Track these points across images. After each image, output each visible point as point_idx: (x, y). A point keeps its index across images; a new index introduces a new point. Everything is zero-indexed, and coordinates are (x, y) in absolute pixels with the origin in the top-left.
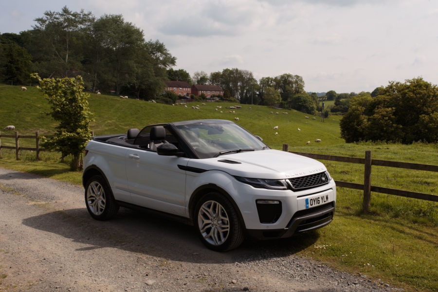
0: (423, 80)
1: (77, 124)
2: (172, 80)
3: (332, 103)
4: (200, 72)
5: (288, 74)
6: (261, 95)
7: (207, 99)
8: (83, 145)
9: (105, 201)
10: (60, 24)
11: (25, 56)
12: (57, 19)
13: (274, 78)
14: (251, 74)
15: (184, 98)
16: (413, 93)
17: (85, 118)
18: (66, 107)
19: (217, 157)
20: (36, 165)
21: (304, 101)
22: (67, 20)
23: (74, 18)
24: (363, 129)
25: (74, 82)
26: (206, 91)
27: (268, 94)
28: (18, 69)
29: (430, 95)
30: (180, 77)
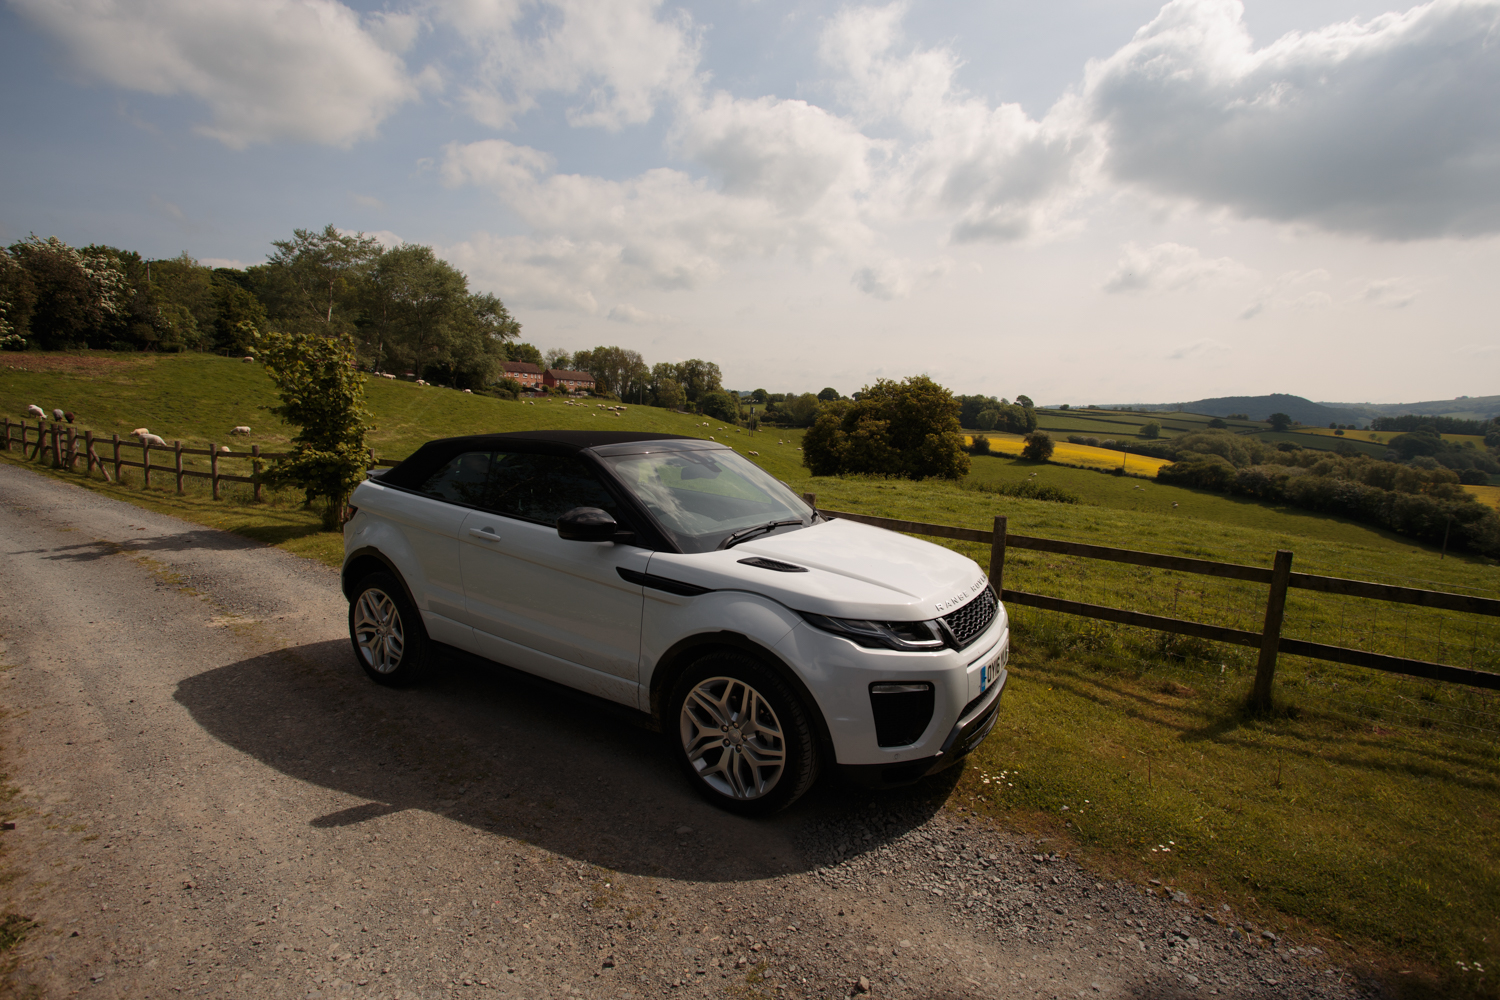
1: (337, 433)
2: (512, 360)
3: (761, 408)
4: (557, 350)
5: (696, 359)
6: (654, 390)
7: (569, 393)
8: (350, 477)
9: (401, 640)
10: (319, 256)
11: (252, 307)
12: (314, 245)
13: (675, 365)
14: (639, 357)
15: (531, 390)
16: (916, 399)
17: (356, 422)
18: (313, 397)
19: (729, 546)
20: (251, 515)
21: (721, 403)
22: (332, 249)
23: (344, 246)
25: (335, 345)
26: (568, 380)
27: (666, 390)
28: (239, 328)
29: (939, 403)
30: (525, 357)
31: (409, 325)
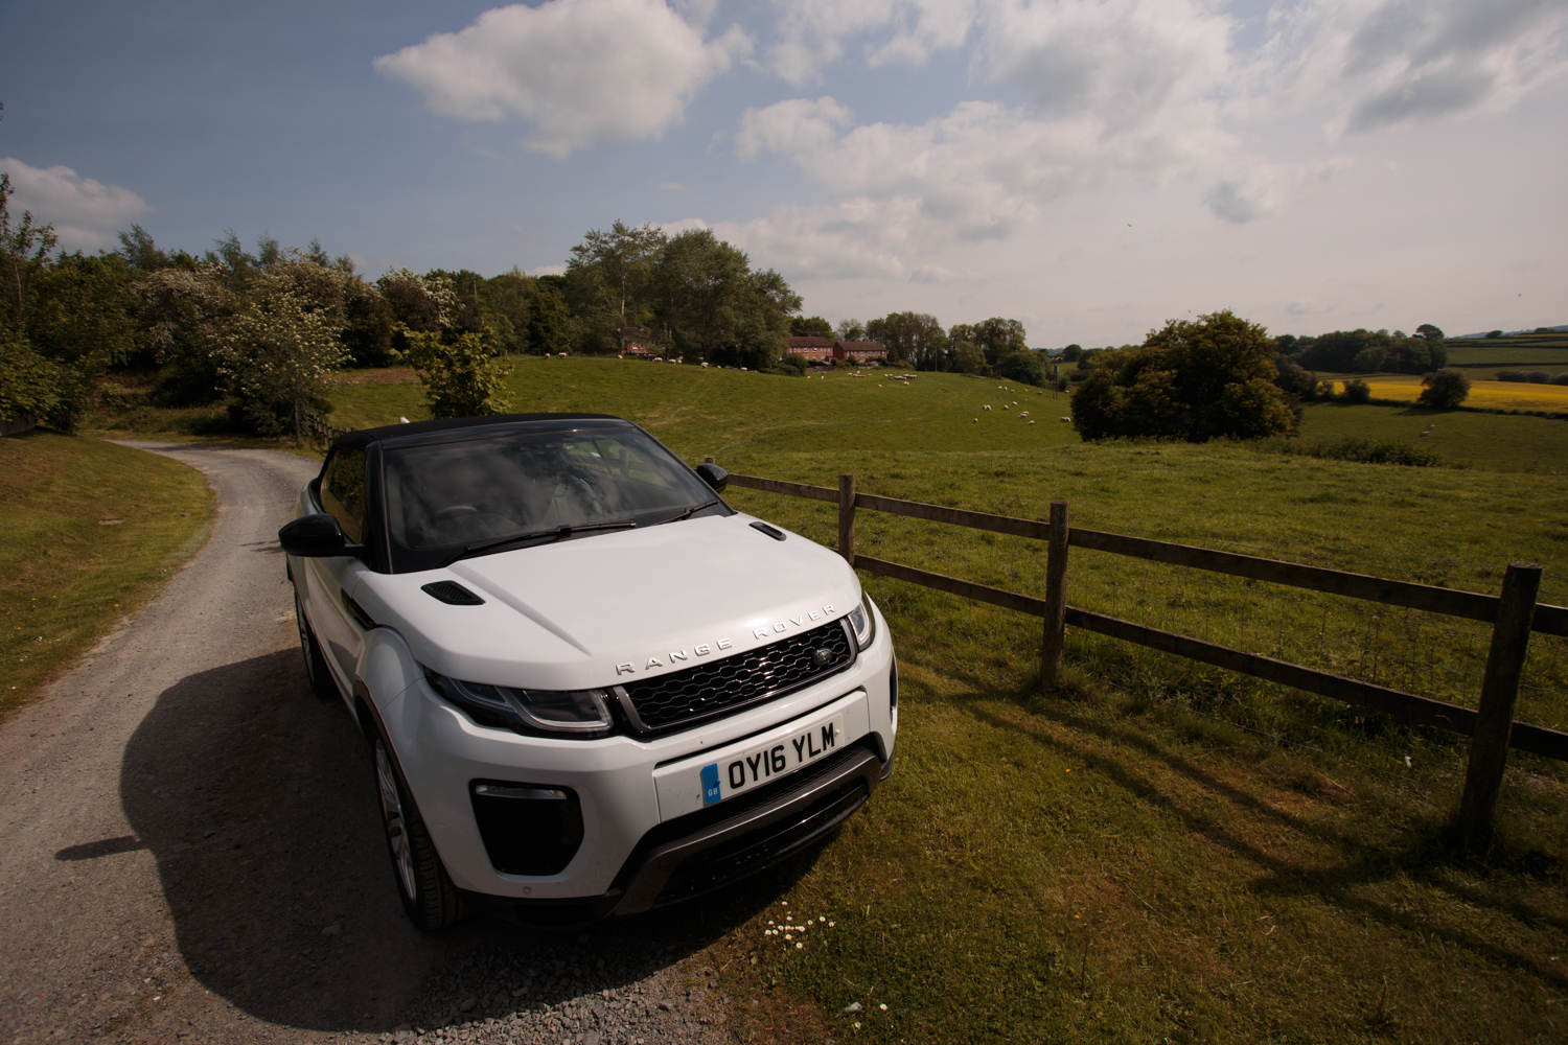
0: (1233, 315)
2: (800, 335)
3: (1073, 366)
4: (849, 320)
5: (997, 317)
6: (951, 355)
7: (858, 365)
10: (611, 253)
12: (606, 243)
14: (934, 321)
15: (819, 364)
16: (1214, 341)
19: (449, 563)
21: (1025, 364)
22: (622, 244)
23: (632, 239)
24: (1115, 413)
26: (858, 351)
27: (964, 354)
28: (547, 330)
29: (1245, 345)
30: (814, 330)
31: (695, 309)
